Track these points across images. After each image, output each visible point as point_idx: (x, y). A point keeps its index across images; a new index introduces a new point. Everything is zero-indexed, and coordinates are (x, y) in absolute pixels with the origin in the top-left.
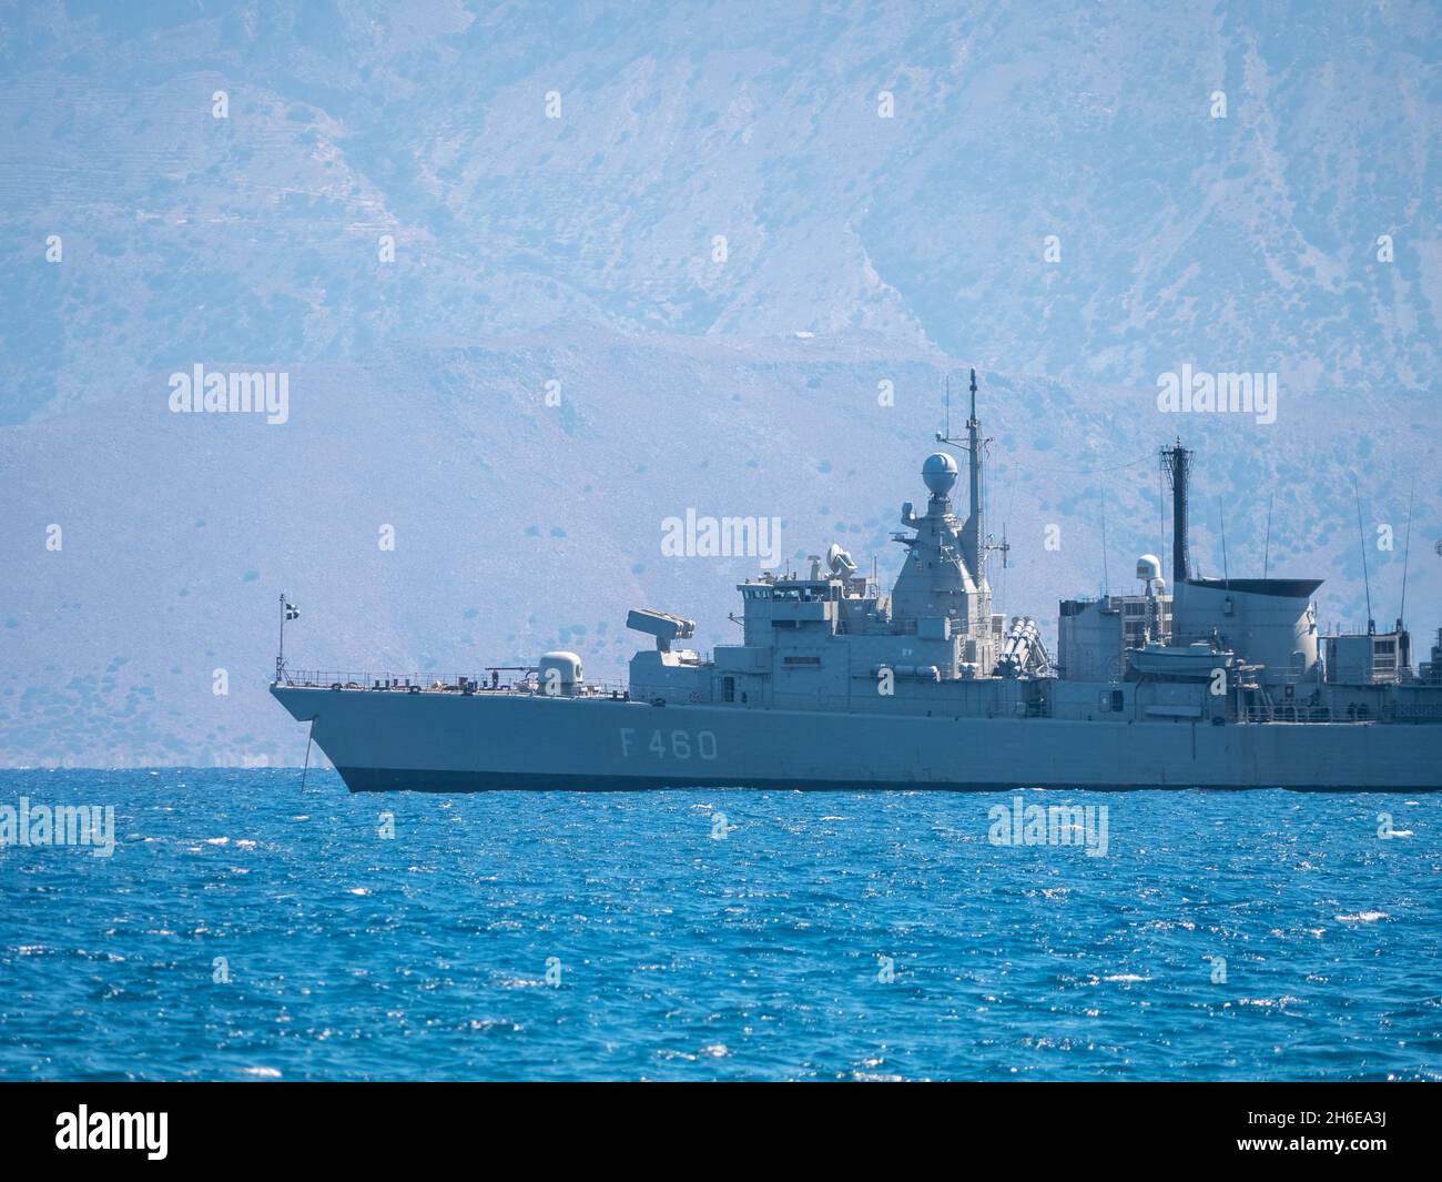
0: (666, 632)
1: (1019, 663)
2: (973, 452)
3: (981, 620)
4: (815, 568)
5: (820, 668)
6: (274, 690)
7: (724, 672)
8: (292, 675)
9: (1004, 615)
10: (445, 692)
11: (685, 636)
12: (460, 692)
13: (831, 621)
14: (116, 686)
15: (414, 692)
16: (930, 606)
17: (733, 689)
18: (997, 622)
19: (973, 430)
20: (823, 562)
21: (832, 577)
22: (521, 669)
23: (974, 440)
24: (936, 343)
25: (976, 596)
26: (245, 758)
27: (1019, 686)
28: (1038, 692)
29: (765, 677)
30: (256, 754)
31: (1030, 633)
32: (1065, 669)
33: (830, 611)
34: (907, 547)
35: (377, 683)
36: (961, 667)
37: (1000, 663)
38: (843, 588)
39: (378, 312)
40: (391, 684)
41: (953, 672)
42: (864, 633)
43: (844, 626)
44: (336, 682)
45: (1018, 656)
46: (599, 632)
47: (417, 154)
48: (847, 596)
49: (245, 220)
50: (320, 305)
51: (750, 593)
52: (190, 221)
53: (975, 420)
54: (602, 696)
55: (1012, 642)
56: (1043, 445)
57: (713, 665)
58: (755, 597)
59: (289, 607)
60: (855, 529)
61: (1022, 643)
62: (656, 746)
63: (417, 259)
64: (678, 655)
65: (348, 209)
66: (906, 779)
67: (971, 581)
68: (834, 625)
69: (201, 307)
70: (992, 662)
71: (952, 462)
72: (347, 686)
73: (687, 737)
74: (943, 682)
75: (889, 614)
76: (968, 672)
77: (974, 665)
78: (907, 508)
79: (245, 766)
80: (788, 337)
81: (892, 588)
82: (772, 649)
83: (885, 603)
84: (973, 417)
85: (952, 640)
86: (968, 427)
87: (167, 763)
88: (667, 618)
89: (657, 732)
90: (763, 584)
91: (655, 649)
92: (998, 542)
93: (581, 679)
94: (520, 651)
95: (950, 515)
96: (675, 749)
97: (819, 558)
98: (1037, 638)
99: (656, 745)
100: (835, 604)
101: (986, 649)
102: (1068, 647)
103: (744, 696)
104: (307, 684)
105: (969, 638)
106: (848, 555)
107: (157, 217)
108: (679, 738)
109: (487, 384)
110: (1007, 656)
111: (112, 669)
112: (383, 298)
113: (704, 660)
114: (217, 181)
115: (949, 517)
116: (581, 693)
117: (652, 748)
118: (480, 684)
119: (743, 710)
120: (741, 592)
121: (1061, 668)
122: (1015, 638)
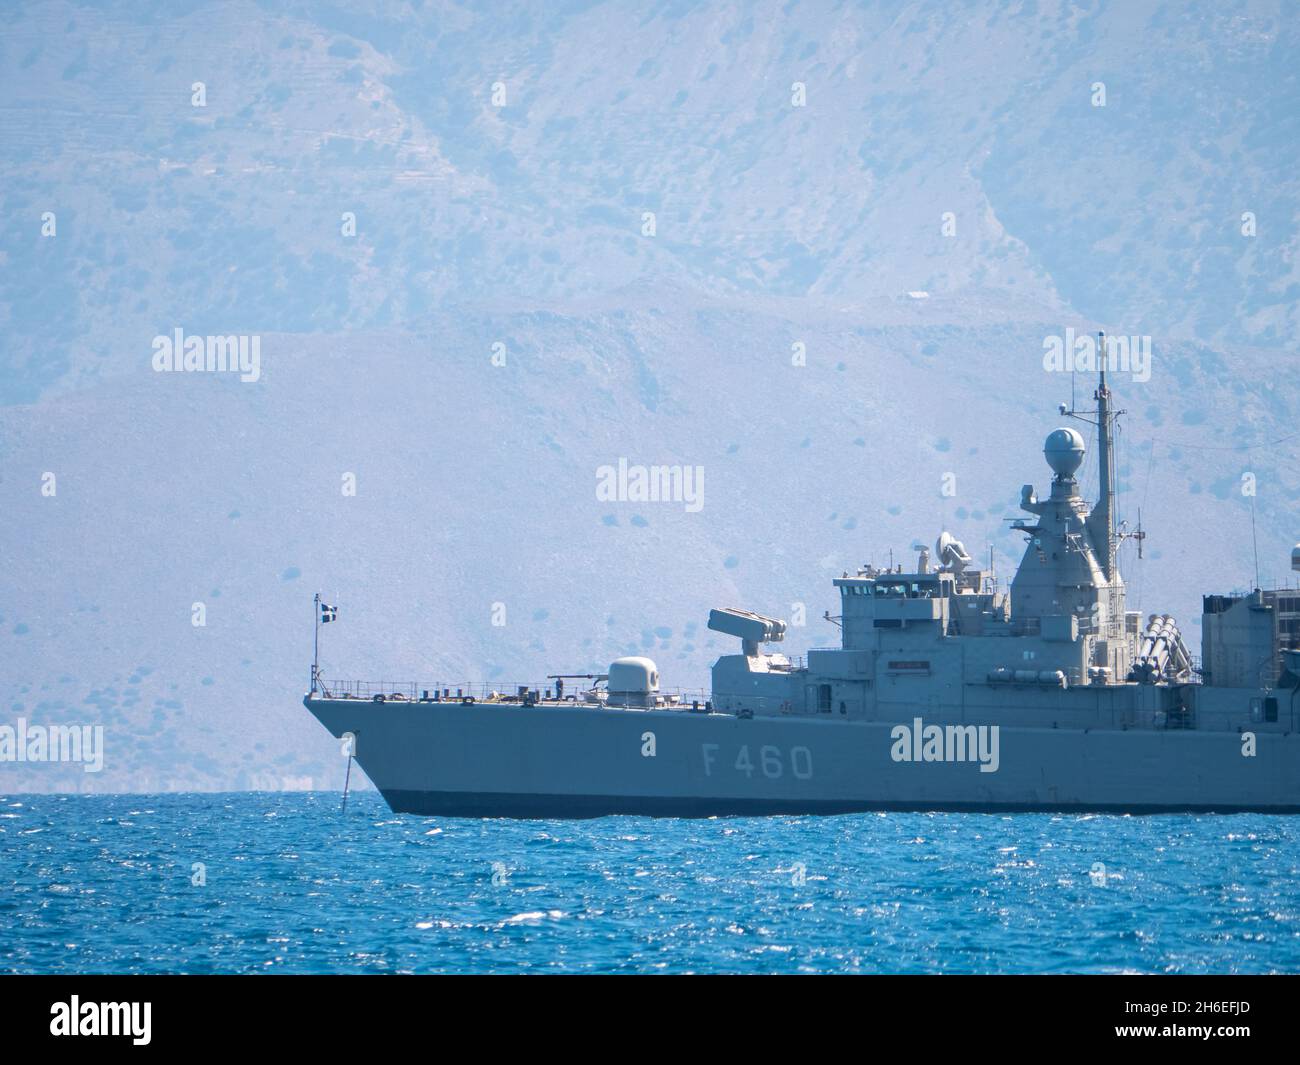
0: (752, 634)
1: (1157, 667)
2: (1102, 427)
3: (1114, 618)
4: (923, 560)
5: (930, 674)
6: (308, 703)
7: (820, 679)
8: (330, 686)
9: (1140, 613)
10: (502, 704)
11: (775, 638)
12: (520, 704)
13: (941, 619)
14: (139, 700)
15: (468, 703)
16: (1054, 602)
17: (830, 698)
18: (1131, 621)
19: (1102, 402)
20: (932, 553)
21: (942, 570)
22: (589, 677)
23: (1103, 413)
24: (1069, 303)
25: (1107, 591)
26: (285, 779)
27: (1157, 692)
28: (1179, 700)
29: (866, 683)
30: (299, 775)
31: (1169, 632)
32: (1210, 674)
33: (940, 609)
34: (1028, 535)
35: (426, 693)
36: (1091, 673)
37: (1136, 667)
38: (955, 582)
39: (432, 272)
40: (442, 694)
41: (1081, 677)
42: (980, 633)
43: (957, 625)
44: (378, 693)
45: (1155, 659)
46: (686, 635)
47: (475, 93)
48: (959, 592)
49: (281, 170)
50: (368, 265)
51: (848, 588)
52: (219, 171)
53: (1104, 390)
54: (682, 707)
55: (1149, 643)
56: (1193, 418)
57: (806, 670)
58: (854, 594)
59: (325, 608)
60: (978, 516)
61: (1161, 644)
62: (743, 764)
63: (477, 212)
64: (767, 659)
65: (399, 155)
66: (1029, 800)
67: (1101, 573)
68: (945, 624)
69: (233, 269)
70: (1126, 666)
71: (1078, 439)
72: (392, 698)
73: (778, 752)
74: (1071, 689)
75: (1008, 611)
76: (1099, 678)
77: (1106, 669)
78: (1028, 491)
79: (286, 789)
80: (900, 297)
81: (1011, 582)
82: (874, 652)
83: (1003, 599)
84: (1102, 387)
85: (1080, 642)
86: (1096, 398)
87: (200, 788)
88: (754, 618)
89: (745, 748)
90: (863, 578)
91: (741, 653)
92: (1132, 528)
93: (656, 688)
94: (597, 656)
95: (1077, 498)
96: (764, 765)
97: (927, 549)
98: (1177, 639)
99: (743, 762)
100: (946, 601)
101: (1119, 651)
102: (1213, 648)
103: (843, 705)
104: (346, 696)
105: (1100, 638)
106: (961, 545)
107: (183, 166)
108: (770, 754)
109: (557, 354)
110: (1143, 659)
111: (135, 680)
112: (439, 256)
113: (796, 665)
114: (250, 125)
115: (1076, 501)
116: (657, 703)
117: (739, 766)
118: (542, 695)
119: (843, 722)
120: (838, 588)
121: (1205, 673)
122: (1152, 639)
